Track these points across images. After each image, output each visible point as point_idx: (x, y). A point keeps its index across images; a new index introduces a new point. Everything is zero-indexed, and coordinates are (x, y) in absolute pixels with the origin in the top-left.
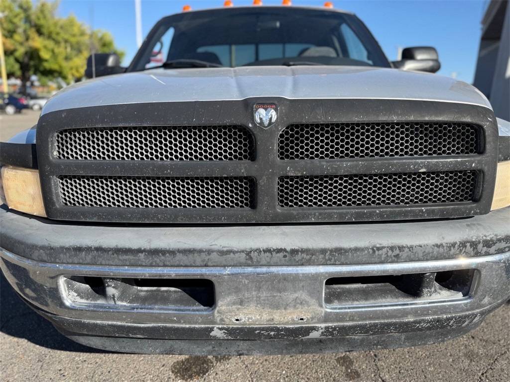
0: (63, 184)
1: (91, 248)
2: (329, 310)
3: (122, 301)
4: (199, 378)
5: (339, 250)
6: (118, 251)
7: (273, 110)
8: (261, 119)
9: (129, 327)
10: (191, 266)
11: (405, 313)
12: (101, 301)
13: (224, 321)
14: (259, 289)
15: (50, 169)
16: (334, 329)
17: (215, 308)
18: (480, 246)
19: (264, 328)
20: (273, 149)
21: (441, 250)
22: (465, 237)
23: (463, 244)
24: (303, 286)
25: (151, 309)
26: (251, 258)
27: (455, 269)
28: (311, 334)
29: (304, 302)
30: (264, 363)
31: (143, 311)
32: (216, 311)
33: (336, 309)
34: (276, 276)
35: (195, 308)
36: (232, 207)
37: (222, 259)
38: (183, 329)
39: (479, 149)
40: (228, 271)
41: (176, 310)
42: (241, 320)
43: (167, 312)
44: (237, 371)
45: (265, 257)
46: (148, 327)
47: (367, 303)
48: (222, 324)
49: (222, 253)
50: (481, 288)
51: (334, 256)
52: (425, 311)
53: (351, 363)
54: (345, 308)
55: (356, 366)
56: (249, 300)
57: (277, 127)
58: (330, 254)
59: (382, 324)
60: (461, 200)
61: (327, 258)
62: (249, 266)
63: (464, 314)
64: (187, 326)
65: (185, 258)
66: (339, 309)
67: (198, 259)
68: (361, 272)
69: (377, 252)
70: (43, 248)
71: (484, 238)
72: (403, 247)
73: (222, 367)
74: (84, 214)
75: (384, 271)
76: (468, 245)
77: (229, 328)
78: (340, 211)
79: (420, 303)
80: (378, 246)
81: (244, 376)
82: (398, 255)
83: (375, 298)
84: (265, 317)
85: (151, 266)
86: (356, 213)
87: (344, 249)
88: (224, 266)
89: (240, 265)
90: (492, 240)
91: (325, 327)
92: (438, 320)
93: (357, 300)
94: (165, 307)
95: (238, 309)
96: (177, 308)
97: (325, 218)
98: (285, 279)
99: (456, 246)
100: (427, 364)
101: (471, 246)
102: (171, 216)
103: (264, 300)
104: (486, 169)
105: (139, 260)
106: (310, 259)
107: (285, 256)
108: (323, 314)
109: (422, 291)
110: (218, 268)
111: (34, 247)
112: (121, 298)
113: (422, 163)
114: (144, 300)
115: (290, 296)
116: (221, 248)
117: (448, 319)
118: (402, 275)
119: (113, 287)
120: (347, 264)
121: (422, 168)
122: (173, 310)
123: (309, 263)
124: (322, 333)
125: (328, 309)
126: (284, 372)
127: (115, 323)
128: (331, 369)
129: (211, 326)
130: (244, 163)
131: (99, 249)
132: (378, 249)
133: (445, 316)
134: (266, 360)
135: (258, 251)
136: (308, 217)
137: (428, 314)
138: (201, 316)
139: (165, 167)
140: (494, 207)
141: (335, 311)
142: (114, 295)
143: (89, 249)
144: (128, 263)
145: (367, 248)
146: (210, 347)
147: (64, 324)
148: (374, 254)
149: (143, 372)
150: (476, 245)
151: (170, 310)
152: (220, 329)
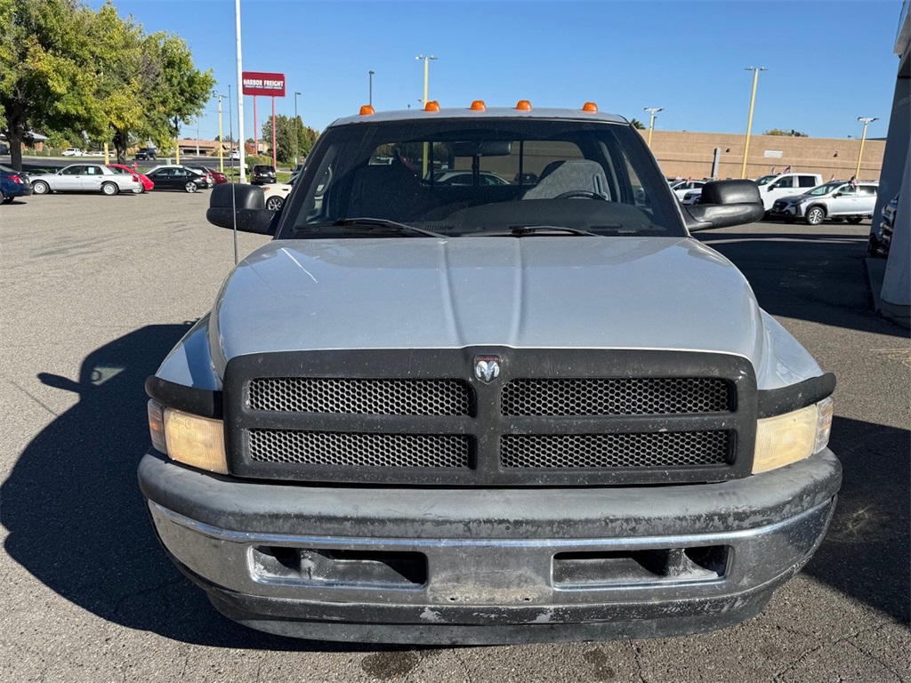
0: (254, 437)
1: (290, 515)
2: (557, 590)
3: (318, 576)
4: (400, 676)
5: (568, 522)
6: (321, 519)
7: (495, 364)
8: (482, 373)
9: (325, 606)
10: (402, 537)
11: (648, 595)
12: (292, 576)
13: (437, 600)
14: (478, 564)
15: (242, 422)
16: (565, 611)
17: (428, 585)
18: (730, 520)
19: (483, 609)
20: (495, 405)
21: (684, 523)
22: (712, 509)
23: (710, 517)
24: (528, 561)
25: (353, 585)
26: (470, 530)
27: (703, 545)
28: (538, 618)
29: (529, 580)
30: (487, 658)
31: (344, 587)
32: (429, 589)
33: (566, 588)
34: (497, 549)
35: (404, 585)
36: (448, 466)
37: (437, 530)
38: (389, 609)
39: (732, 406)
40: (444, 543)
41: (382, 587)
42: (457, 599)
43: (371, 589)
44: (451, 667)
45: (485, 528)
46: (348, 607)
47: (604, 582)
48: (435, 604)
49: (438, 523)
50: (737, 566)
51: (563, 528)
52: (672, 593)
53: (604, 658)
54: (577, 588)
55: (610, 663)
56: (467, 577)
57: (500, 383)
58: (558, 527)
59: (621, 607)
60: (714, 462)
61: (554, 530)
62: (467, 538)
63: (721, 597)
64: (394, 606)
65: (396, 528)
66: (571, 588)
67: (411, 531)
68: (593, 546)
69: (610, 524)
70: (233, 514)
71: (736, 510)
72: (639, 519)
73: (430, 663)
74: (278, 472)
75: (619, 546)
76: (716, 518)
77: (442, 608)
78: (572, 473)
79: (666, 583)
80: (611, 517)
81: (461, 675)
82: (635, 528)
83: (614, 576)
84: (485, 596)
85: (358, 536)
86: (589, 475)
87: (573, 521)
88: (440, 538)
89: (458, 537)
90: (744, 513)
91: (554, 609)
92: (689, 604)
93: (592, 579)
94: (369, 583)
95: (454, 587)
96: (383, 584)
97: (554, 481)
98: (507, 554)
99: (702, 519)
100: (707, 661)
101: (719, 519)
102: (378, 476)
103: (484, 577)
104: (738, 428)
105: (344, 529)
106: (535, 532)
107: (508, 528)
108: (551, 594)
109: (668, 570)
110: (432, 541)
111: (221, 513)
112: (318, 573)
113: (664, 422)
114: (343, 574)
115: (513, 573)
116: (436, 518)
117: (701, 603)
118: (641, 551)
119: (310, 559)
120: (577, 538)
121: (662, 428)
122: (379, 586)
123: (534, 536)
124: (552, 616)
125: (556, 588)
126: (513, 670)
127: (308, 601)
128: (576, 666)
129: (421, 606)
130: (463, 419)
131: (299, 517)
132: (612, 521)
133: (697, 600)
134: (489, 655)
135: (478, 522)
136: (535, 480)
137: (675, 597)
138: (411, 594)
139: (374, 423)
140: (755, 470)
141: (565, 590)
142: (309, 569)
143: (287, 517)
144: (331, 533)
145: (599, 520)
146: (418, 633)
147: (244, 603)
148: (606, 526)
149: (325, 669)
150: (726, 518)
151: (375, 586)
152: (432, 610)
